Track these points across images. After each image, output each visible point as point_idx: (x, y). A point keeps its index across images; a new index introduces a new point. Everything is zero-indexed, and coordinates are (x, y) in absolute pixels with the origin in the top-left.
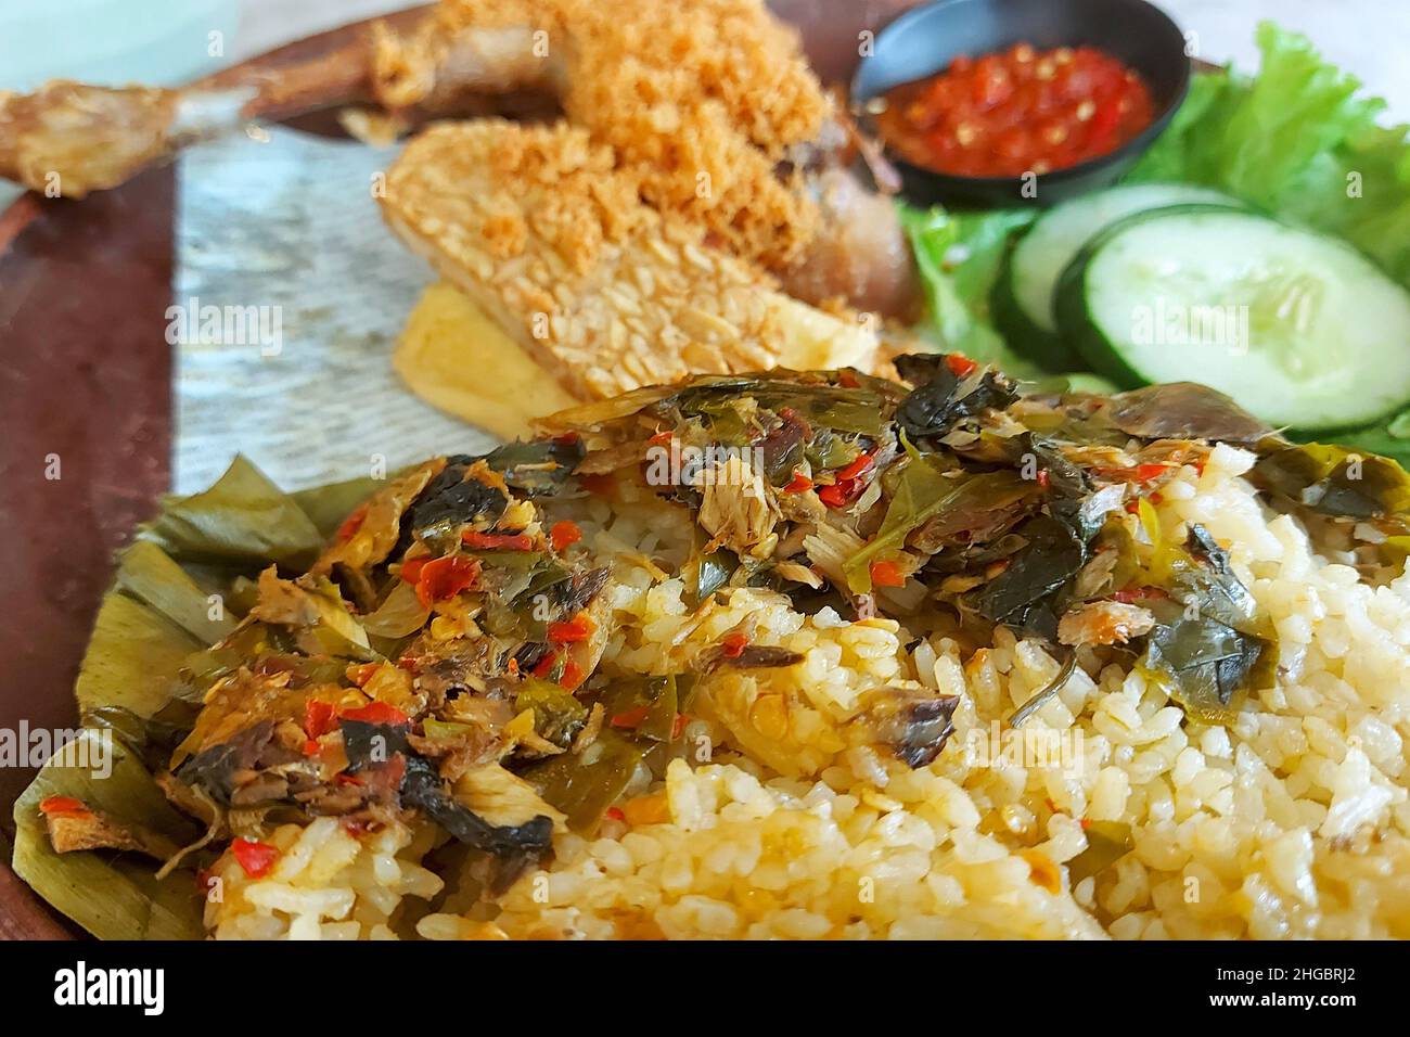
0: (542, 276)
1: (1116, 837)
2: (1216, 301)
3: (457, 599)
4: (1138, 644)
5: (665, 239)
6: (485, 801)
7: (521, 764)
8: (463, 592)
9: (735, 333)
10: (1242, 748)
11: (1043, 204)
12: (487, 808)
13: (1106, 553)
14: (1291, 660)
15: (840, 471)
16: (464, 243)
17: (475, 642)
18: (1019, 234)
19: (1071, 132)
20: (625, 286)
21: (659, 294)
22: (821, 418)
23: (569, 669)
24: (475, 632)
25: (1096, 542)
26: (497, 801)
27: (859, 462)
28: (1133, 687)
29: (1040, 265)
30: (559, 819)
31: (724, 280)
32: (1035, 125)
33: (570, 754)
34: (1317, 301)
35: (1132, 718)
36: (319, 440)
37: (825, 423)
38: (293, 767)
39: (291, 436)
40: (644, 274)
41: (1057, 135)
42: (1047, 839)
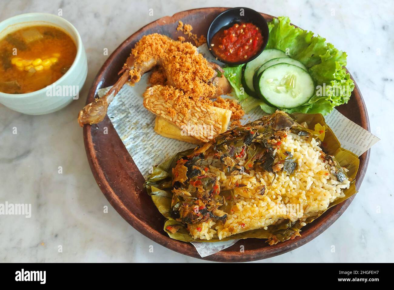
0: (181, 119)
1: (285, 195)
2: (281, 85)
3: (199, 186)
4: (282, 169)
5: (197, 107)
6: (218, 215)
7: (220, 208)
8: (200, 184)
9: (214, 123)
10: (296, 178)
11: (246, 61)
12: (220, 215)
13: (276, 158)
14: (300, 163)
15: (241, 153)
16: (165, 115)
17: (205, 191)
18: (244, 68)
19: (249, 46)
20: (194, 118)
21: (200, 118)
22: (236, 146)
23: (217, 192)
24: (204, 190)
25: (275, 157)
26: (220, 214)
27: (243, 151)
28: (283, 174)
29: (249, 75)
30: (227, 214)
31: (209, 113)
32: (243, 46)
33: (224, 205)
34: (295, 80)
35: (283, 179)
36: (151, 149)
37: (237, 146)
38: (199, 218)
39: (146, 150)
40: (196, 115)
41: (247, 48)
42: (278, 198)
